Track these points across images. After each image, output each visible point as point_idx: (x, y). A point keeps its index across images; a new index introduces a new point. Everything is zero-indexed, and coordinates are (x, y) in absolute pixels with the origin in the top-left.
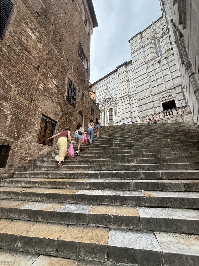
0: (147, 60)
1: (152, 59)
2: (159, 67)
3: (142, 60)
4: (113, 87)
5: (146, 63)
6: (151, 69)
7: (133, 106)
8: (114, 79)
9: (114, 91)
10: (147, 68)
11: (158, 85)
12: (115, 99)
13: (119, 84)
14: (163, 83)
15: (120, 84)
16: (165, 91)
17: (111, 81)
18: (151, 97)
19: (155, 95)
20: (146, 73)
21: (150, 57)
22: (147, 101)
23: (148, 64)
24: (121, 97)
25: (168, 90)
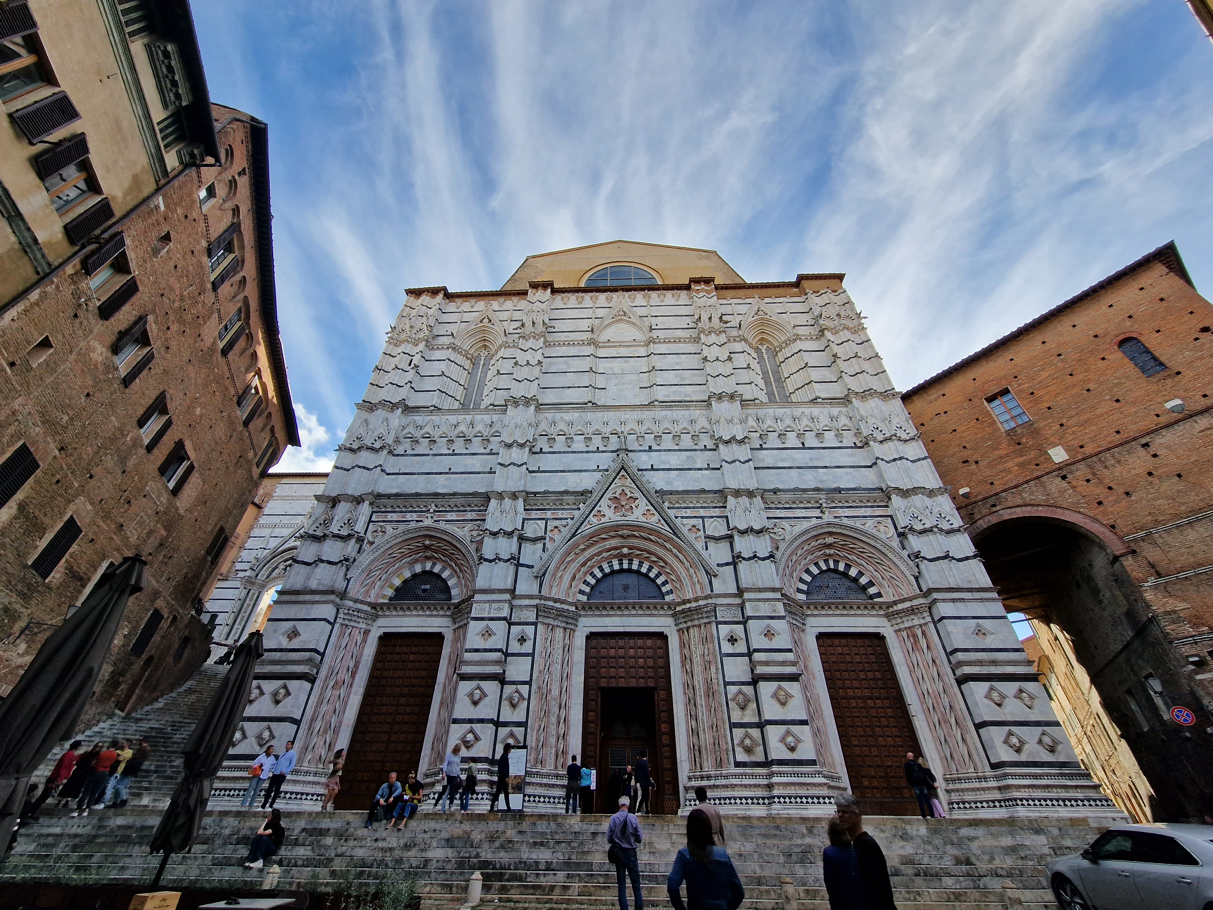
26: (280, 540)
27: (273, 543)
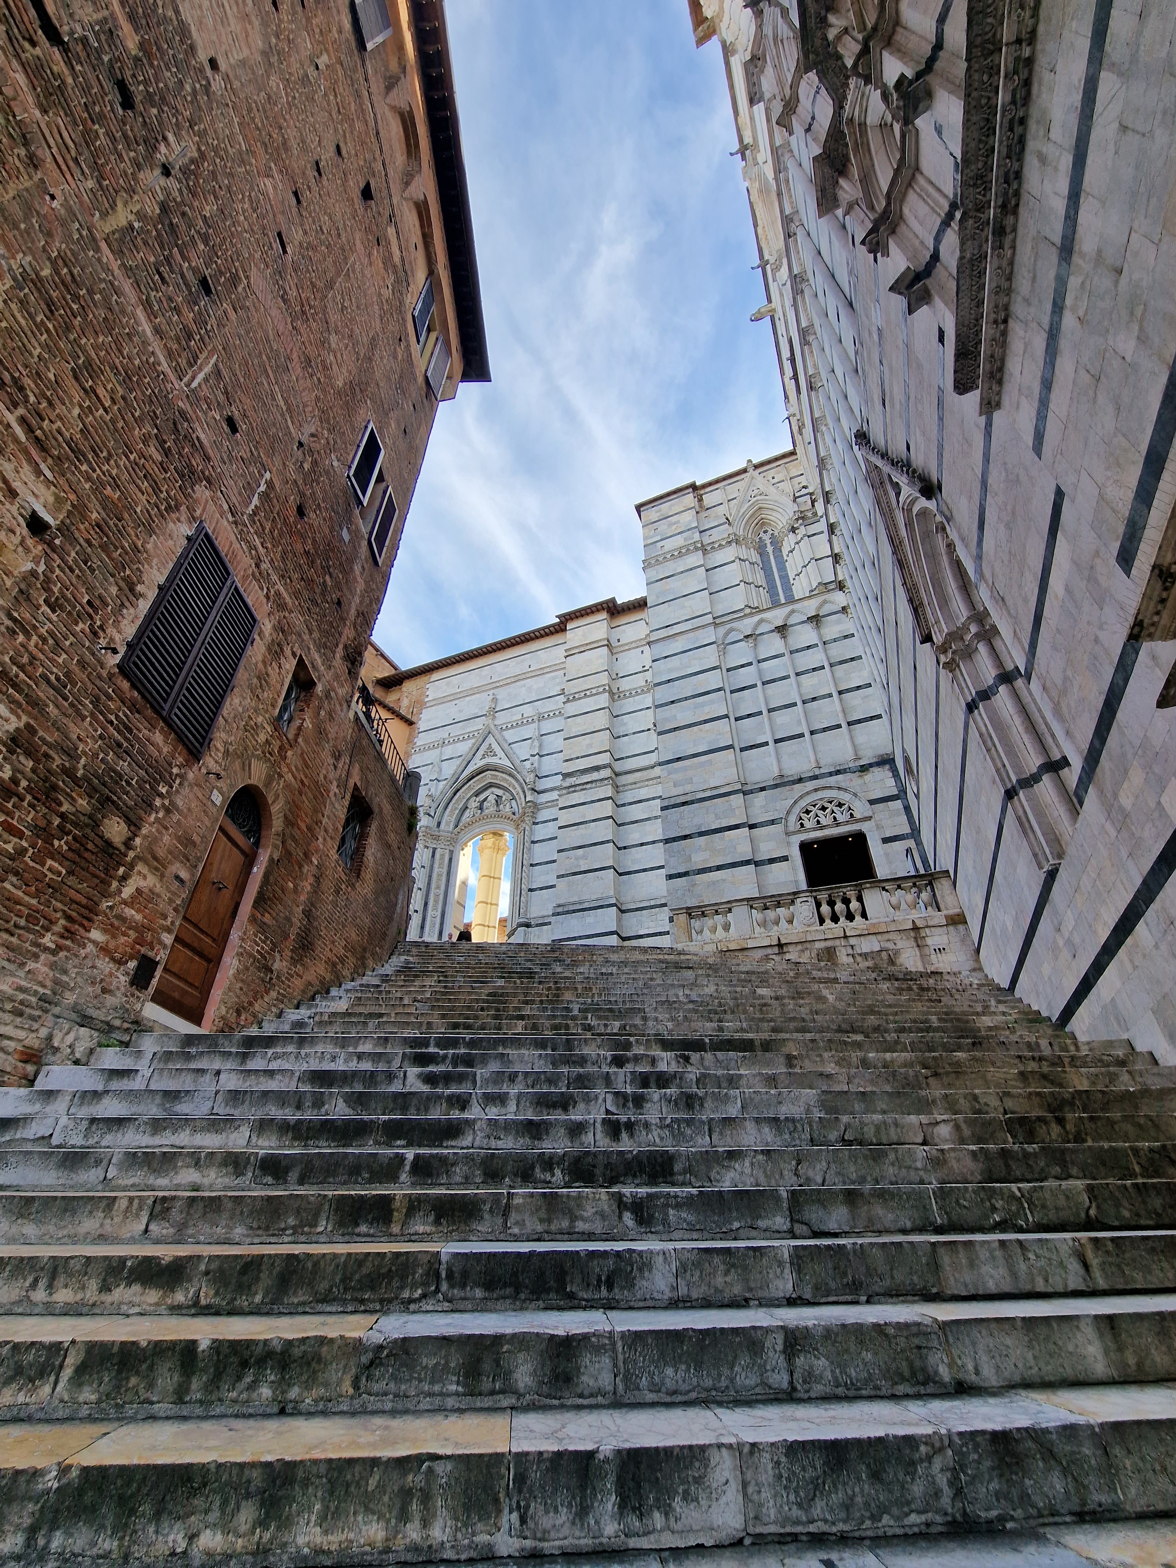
0: (720, 610)
1: (748, 611)
2: (783, 655)
3: (700, 604)
4: (528, 711)
5: (718, 621)
6: (740, 653)
7: (634, 835)
8: (541, 673)
9: (529, 731)
10: (723, 646)
11: (777, 741)
12: (530, 778)
13: (562, 698)
14: (801, 735)
15: (568, 701)
16: (815, 777)
17: (518, 679)
18: (737, 800)
19: (763, 789)
20: (714, 668)
21: (736, 600)
22: (717, 817)
23: (728, 626)
24: (566, 776)
25: (831, 774)
26: (457, 762)
27: (449, 770)
